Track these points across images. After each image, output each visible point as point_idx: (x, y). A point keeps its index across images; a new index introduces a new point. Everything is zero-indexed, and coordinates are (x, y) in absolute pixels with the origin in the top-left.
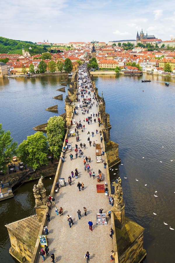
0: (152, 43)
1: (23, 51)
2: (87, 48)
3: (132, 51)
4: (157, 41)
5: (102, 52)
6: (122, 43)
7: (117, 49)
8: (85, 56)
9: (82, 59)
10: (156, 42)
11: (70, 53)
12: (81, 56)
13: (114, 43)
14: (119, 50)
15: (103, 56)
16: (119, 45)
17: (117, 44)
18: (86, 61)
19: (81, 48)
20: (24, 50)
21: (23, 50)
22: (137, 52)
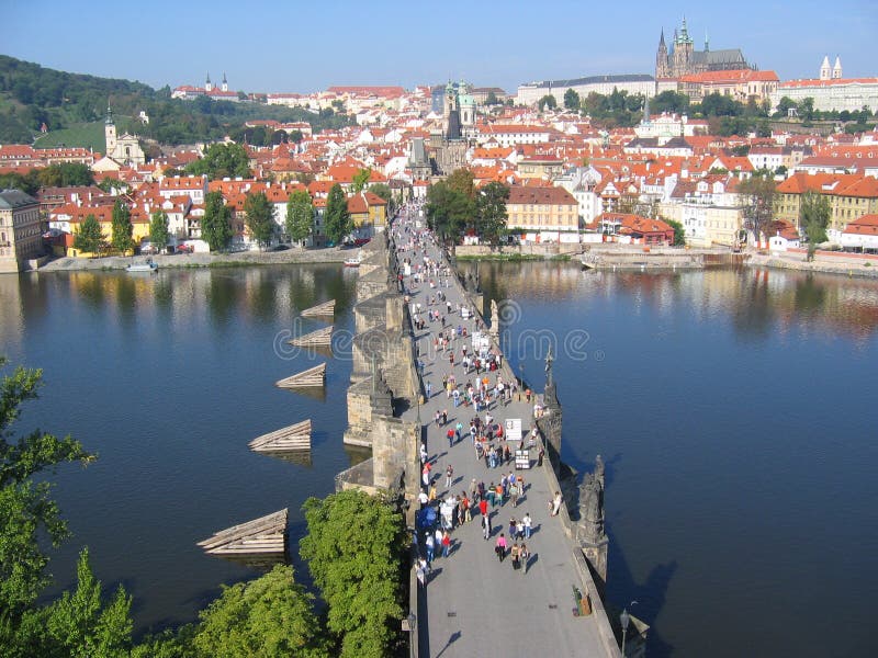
0: (732, 93)
1: (110, 131)
2: (413, 118)
3: (633, 133)
4: (753, 79)
5: (492, 141)
6: (584, 92)
7: (559, 127)
8: (413, 160)
9: (396, 177)
10: (752, 84)
11: (332, 145)
12: (394, 160)
13: (546, 92)
14: (573, 130)
15: (499, 164)
16: (571, 100)
17: (559, 94)
18: (415, 189)
19: (385, 119)
20: (113, 129)
21: (108, 129)
22: (662, 142)
